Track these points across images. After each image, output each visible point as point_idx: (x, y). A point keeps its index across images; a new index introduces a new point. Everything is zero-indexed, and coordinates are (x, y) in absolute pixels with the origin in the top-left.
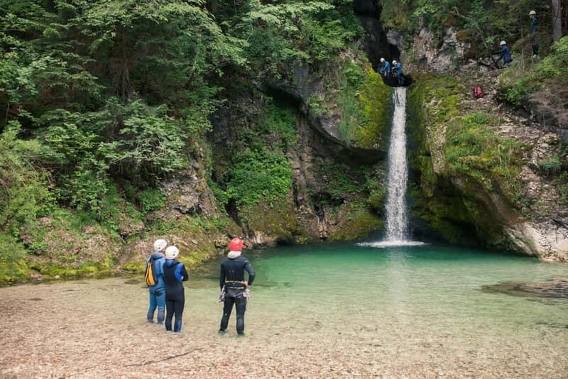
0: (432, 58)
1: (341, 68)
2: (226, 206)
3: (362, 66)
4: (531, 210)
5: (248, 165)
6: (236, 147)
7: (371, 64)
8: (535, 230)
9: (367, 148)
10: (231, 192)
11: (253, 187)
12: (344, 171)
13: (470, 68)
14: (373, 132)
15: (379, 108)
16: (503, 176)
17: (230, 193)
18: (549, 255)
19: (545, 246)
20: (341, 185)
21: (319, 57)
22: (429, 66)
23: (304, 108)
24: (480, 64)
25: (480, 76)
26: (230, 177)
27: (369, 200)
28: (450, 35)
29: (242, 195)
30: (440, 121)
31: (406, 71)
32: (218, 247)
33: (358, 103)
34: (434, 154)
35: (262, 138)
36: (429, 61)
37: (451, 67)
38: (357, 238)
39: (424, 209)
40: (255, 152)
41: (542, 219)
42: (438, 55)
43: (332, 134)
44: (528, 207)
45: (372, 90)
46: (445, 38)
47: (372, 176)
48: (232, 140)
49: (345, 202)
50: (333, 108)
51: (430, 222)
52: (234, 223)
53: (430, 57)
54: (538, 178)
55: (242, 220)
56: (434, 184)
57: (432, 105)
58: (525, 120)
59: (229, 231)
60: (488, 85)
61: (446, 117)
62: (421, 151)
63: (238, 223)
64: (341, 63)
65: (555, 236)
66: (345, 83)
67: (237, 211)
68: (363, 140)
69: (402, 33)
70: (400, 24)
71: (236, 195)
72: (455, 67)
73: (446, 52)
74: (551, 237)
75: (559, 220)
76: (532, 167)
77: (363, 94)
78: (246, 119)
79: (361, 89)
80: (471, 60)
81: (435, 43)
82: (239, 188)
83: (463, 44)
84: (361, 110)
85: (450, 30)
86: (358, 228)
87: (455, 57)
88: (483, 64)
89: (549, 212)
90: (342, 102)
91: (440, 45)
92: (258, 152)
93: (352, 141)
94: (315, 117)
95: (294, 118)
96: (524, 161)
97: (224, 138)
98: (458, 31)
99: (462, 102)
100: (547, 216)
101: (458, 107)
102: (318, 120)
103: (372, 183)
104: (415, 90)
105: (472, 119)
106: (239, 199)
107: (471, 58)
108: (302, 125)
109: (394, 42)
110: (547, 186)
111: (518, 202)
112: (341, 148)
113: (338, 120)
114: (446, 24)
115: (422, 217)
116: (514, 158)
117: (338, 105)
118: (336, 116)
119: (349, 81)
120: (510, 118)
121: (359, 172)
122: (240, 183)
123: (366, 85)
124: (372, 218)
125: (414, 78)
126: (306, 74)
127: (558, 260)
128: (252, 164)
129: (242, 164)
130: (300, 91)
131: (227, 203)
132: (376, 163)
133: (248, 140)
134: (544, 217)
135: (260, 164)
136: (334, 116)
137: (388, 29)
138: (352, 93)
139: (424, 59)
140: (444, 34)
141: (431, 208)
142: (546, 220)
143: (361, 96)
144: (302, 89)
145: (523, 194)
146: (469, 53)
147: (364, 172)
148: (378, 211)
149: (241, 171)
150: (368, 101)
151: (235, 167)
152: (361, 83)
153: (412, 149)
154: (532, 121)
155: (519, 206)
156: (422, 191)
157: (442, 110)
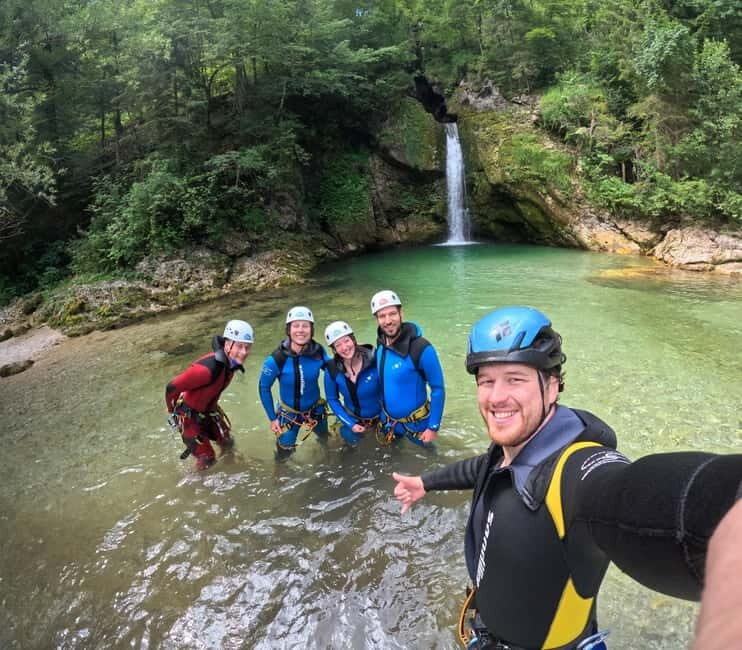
8: (583, 225)
18: (594, 244)
19: (591, 237)
22: (472, 105)
27: (432, 211)
30: (490, 143)
31: (452, 111)
34: (487, 169)
36: (471, 102)
41: (588, 216)
42: (478, 97)
43: (399, 160)
44: (577, 206)
53: (472, 98)
55: (335, 233)
56: (487, 193)
62: (474, 169)
63: (332, 235)
65: (599, 229)
68: (425, 164)
73: (484, 95)
74: (596, 230)
75: (601, 216)
81: (474, 88)
104: (462, 124)
109: (438, 92)
111: (569, 203)
124: (435, 224)
125: (458, 116)
139: (467, 101)
142: (592, 217)
148: (441, 219)
155: (570, 206)
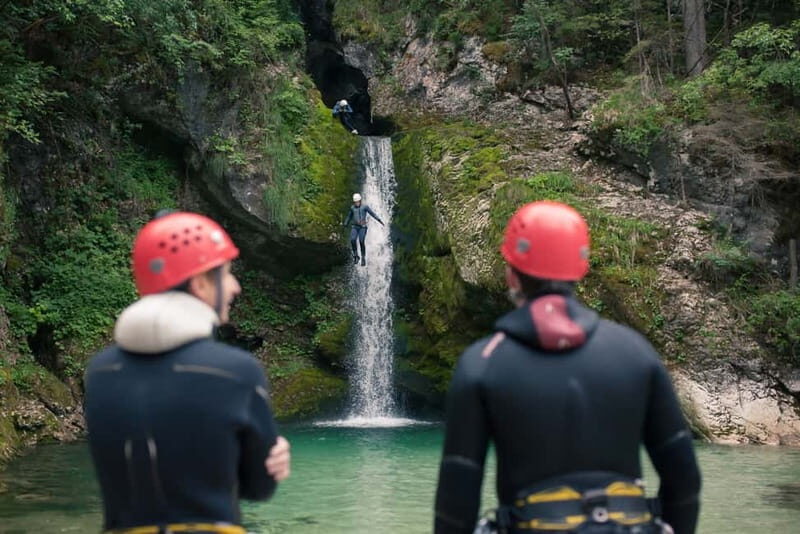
0: (435, 88)
1: (268, 90)
2: (30, 337)
3: (304, 93)
4: (688, 345)
5: (81, 257)
6: (56, 219)
7: (319, 92)
8: (695, 385)
9: (316, 239)
10: (43, 308)
11: (94, 301)
12: (263, 284)
13: (508, 106)
14: (328, 212)
15: (335, 170)
16: (627, 282)
17: (43, 312)
18: (729, 432)
19: (720, 414)
20: (257, 312)
21: (238, 60)
22: (430, 102)
23: (194, 159)
24: (527, 101)
25: (528, 120)
26: (39, 281)
27: (317, 340)
28: (471, 51)
29: (69, 317)
30: (468, 190)
31: (384, 110)
32: (25, 428)
33: (299, 157)
34: (459, 250)
35: (110, 205)
36: (430, 94)
37: (471, 104)
38: (297, 414)
39: (424, 357)
40: (96, 232)
41: (709, 363)
42: (446, 84)
43: (250, 210)
44: (680, 340)
45: (324, 138)
46: (461, 54)
47: (319, 296)
48: (47, 204)
49: (265, 343)
50: (255, 162)
51: (439, 380)
52: (53, 377)
53: (432, 85)
54: (694, 287)
55: (69, 371)
56: (453, 307)
57: (446, 163)
58: (639, 189)
59: (44, 393)
60: (548, 134)
61: (483, 183)
62: (425, 248)
63: (63, 378)
64: (269, 81)
65: (736, 396)
66: (277, 118)
67: (55, 352)
68: (309, 225)
69: (371, 48)
70: (369, 33)
71: (56, 316)
72: (478, 104)
73: (460, 79)
74: (729, 398)
75: (741, 364)
76: (680, 266)
77: (307, 142)
78: (78, 166)
79: (306, 133)
80: (508, 94)
81: (442, 62)
82: (61, 301)
83: (494, 67)
84: (305, 171)
85: (472, 39)
86: (297, 393)
87: (479, 89)
88: (531, 102)
89: (723, 349)
90: (271, 150)
91: (452, 66)
92: (103, 233)
93: (289, 225)
94: (218, 173)
95: (172, 177)
96: (658, 256)
97: (30, 197)
98: (485, 44)
99: (510, 158)
100: (719, 357)
101: (503, 167)
102: (225, 181)
103: (320, 308)
104: (405, 141)
105: (545, 182)
106: (62, 325)
107: (507, 91)
108: (188, 192)
109: (356, 63)
110: (712, 300)
111: (659, 331)
112: (261, 240)
113: (264, 185)
114: (468, 30)
115: (421, 372)
116: (640, 249)
117: (265, 155)
118: (259, 177)
119: (284, 115)
120: (612, 185)
121: (294, 287)
122: (64, 292)
123: (313, 127)
124: (320, 375)
125: (399, 122)
126: (203, 94)
127: (747, 441)
128: (90, 256)
129: (69, 252)
130: (189, 124)
131: (34, 332)
132: (330, 270)
133: (81, 206)
134: (714, 358)
135: (107, 256)
136: (255, 176)
137: (346, 39)
138: (289, 137)
139: (421, 89)
140: (460, 48)
141: (443, 354)
142: (717, 365)
143: (304, 145)
144: (193, 122)
145: (670, 316)
146: (505, 82)
147: (302, 287)
148: (335, 362)
149: (68, 266)
150: (316, 156)
151: (52, 260)
152: (305, 124)
153: (403, 245)
154: (652, 191)
155: (660, 340)
156: (421, 323)
157: (470, 171)
